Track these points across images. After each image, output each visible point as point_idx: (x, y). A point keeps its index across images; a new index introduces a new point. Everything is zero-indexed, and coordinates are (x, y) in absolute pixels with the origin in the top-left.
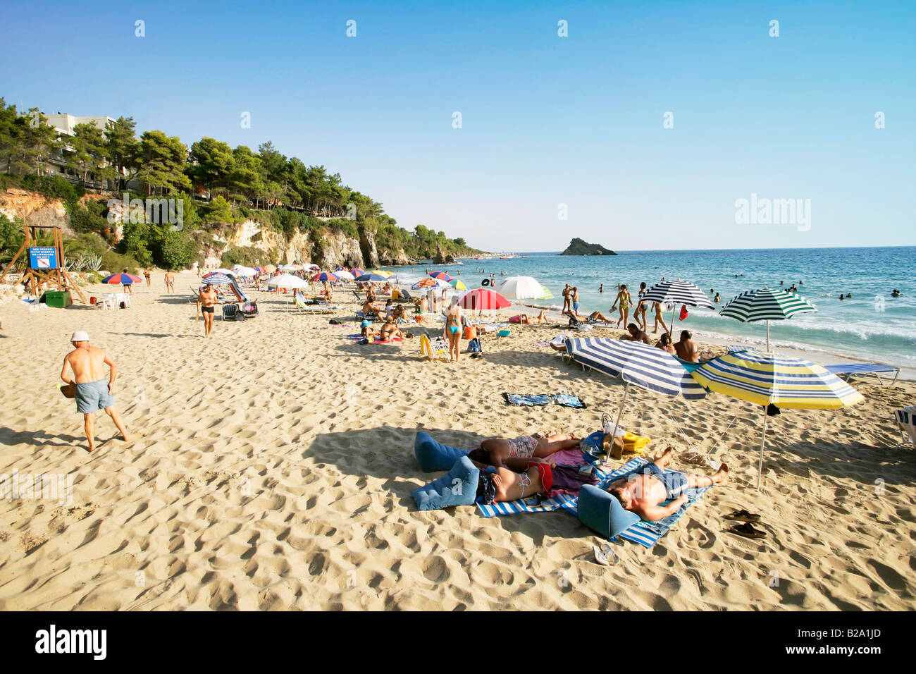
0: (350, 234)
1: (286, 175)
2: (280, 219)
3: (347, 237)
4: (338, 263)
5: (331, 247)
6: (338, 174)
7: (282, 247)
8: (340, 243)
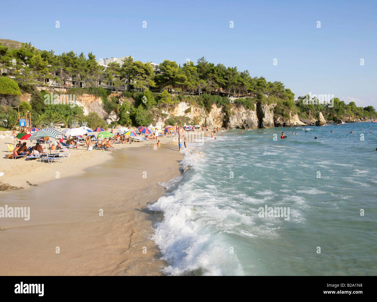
0: (248, 107)
1: (210, 75)
2: (203, 100)
3: (246, 109)
4: (238, 125)
5: (235, 116)
6: (247, 71)
7: (203, 116)
8: (241, 113)
